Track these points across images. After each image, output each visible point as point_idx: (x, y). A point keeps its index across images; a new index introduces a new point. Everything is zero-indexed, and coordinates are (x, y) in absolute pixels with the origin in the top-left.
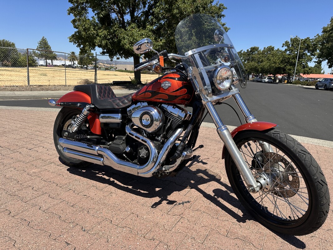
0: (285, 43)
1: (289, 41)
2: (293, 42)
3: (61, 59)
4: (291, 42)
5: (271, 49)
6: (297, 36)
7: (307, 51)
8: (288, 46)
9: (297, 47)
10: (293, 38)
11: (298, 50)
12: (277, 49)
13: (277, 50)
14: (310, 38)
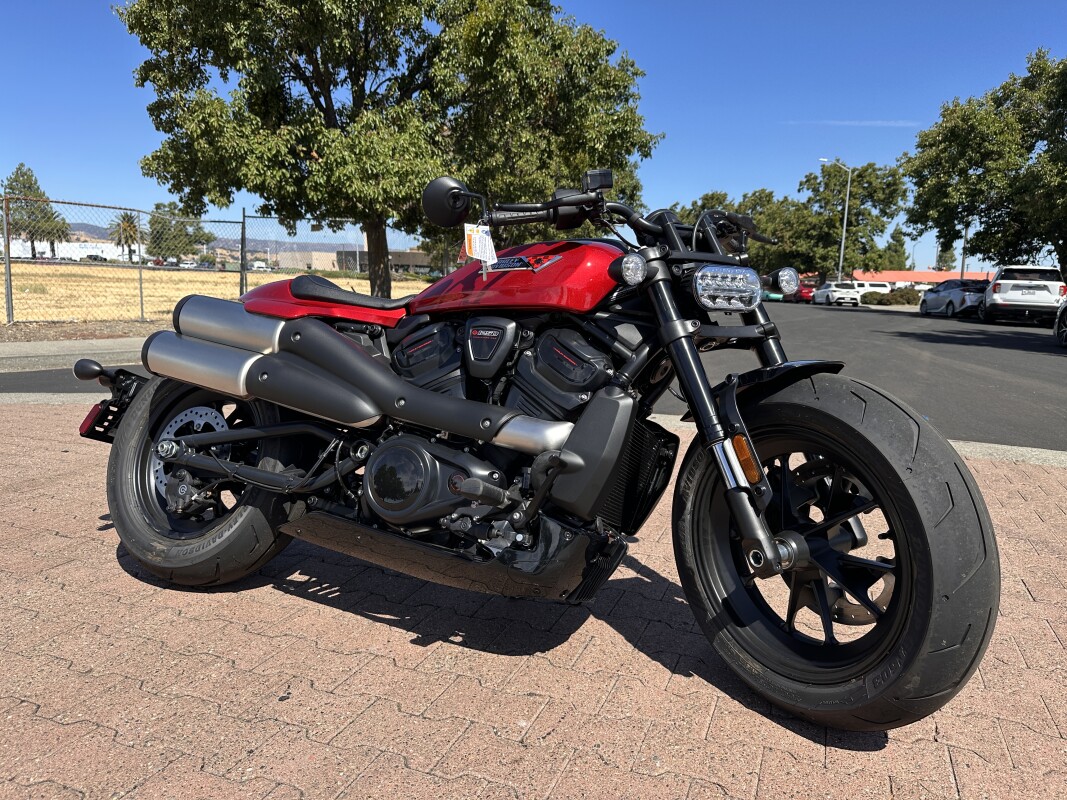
0: (805, 180)
1: (818, 173)
2: (829, 177)
3: (82, 239)
4: (824, 177)
5: (763, 198)
6: (838, 160)
7: (870, 203)
8: (816, 190)
9: (840, 192)
10: (828, 164)
11: (844, 201)
12: (781, 199)
13: (782, 202)
14: (877, 166)
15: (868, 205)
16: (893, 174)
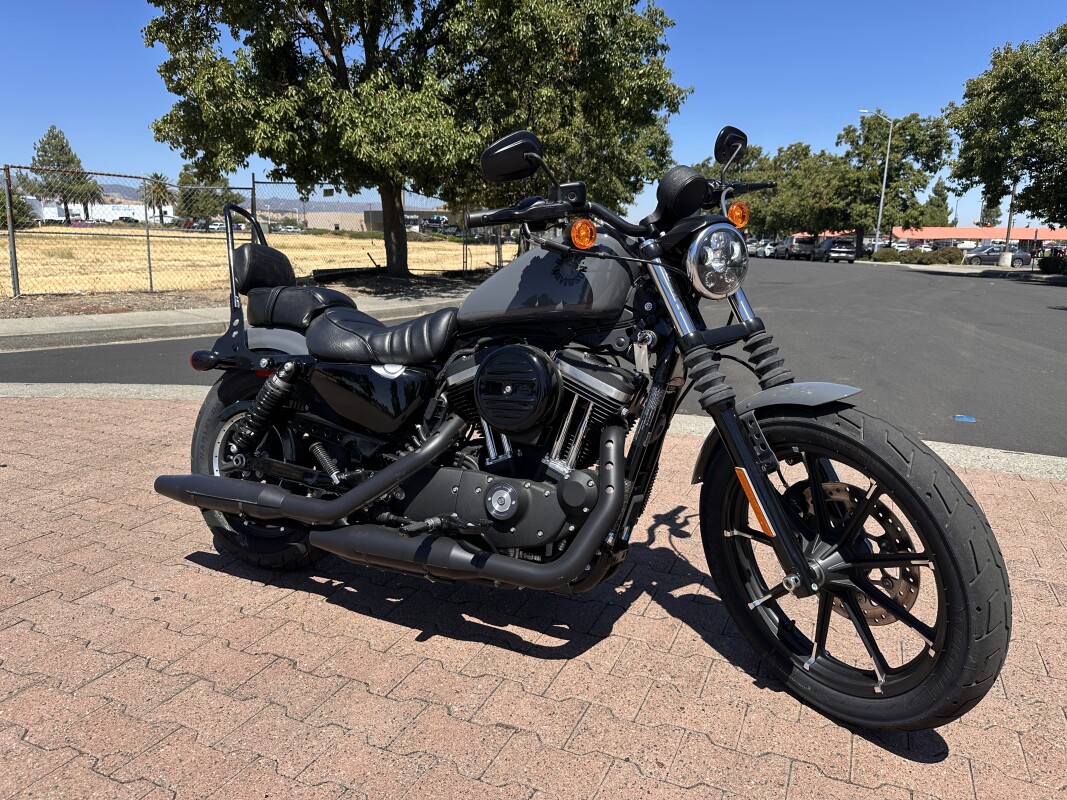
0: (843, 133)
1: (857, 125)
2: (869, 130)
3: (118, 200)
4: (863, 129)
5: (800, 152)
6: (879, 111)
7: (912, 157)
8: (855, 143)
9: (880, 145)
10: (868, 116)
11: (884, 155)
12: (818, 153)
13: (820, 156)
14: (920, 117)
15: (910, 159)
16: (938, 125)
